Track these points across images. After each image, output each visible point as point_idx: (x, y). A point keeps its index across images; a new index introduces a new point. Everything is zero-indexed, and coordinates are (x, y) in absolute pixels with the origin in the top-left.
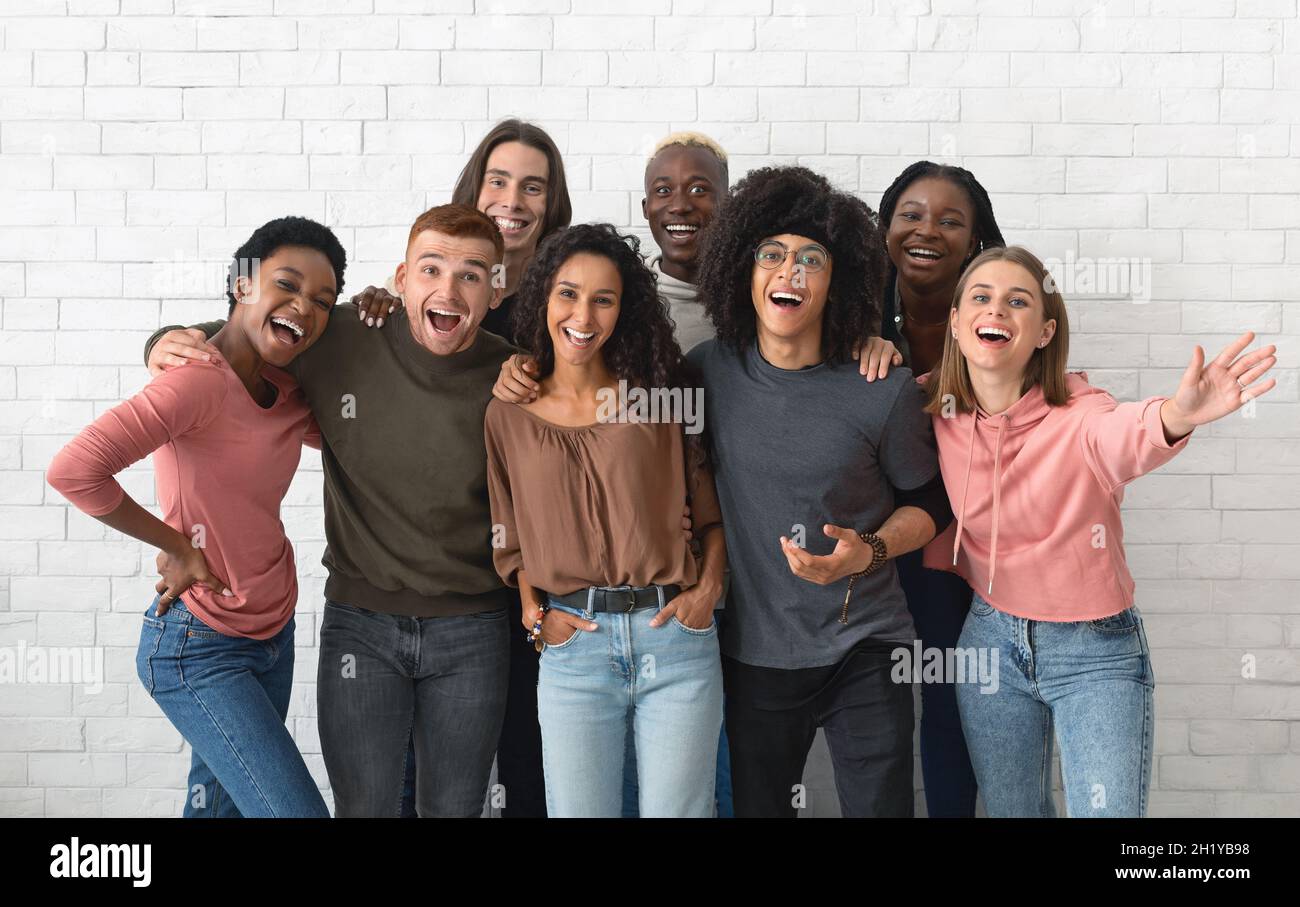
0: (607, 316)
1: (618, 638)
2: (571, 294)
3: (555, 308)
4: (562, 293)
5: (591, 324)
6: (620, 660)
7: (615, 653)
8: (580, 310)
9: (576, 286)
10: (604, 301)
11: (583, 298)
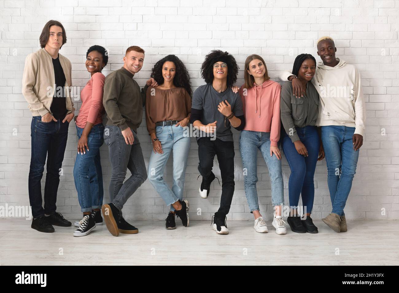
0: (173, 73)
1: (170, 130)
2: (166, 69)
3: (164, 72)
4: (164, 69)
5: (170, 75)
6: (171, 135)
7: (169, 133)
8: (168, 72)
9: (167, 68)
10: (172, 70)
11: (168, 70)
